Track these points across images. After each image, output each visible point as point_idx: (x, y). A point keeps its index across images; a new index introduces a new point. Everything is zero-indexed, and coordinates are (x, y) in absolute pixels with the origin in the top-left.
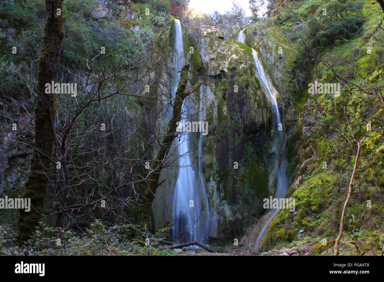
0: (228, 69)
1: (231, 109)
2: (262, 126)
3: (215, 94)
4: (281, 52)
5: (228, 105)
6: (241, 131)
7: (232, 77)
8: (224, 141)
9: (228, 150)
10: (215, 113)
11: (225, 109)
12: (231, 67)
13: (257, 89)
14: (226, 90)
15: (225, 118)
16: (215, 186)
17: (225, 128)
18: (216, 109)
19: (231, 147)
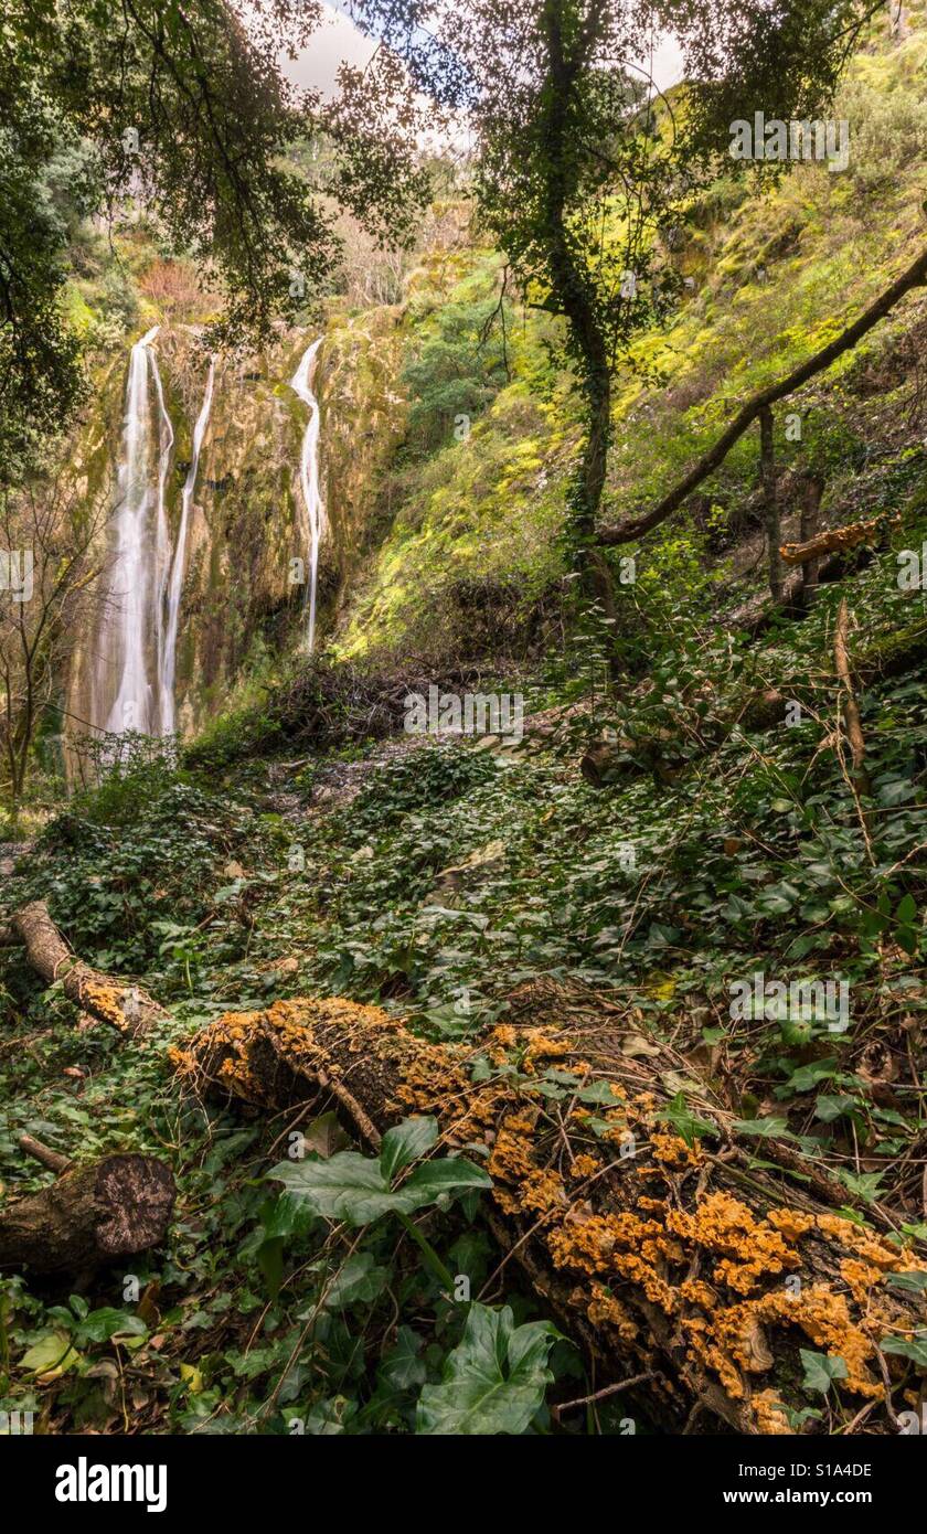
0: (242, 471)
1: (235, 560)
2: (283, 602)
3: (211, 526)
4: (375, 420)
5: (231, 551)
6: (246, 608)
7: (247, 490)
8: (215, 627)
9: (220, 646)
10: (206, 568)
11: (224, 559)
12: (247, 467)
13: (287, 523)
14: (231, 518)
15: (222, 581)
16: (192, 714)
17: (220, 600)
18: (207, 559)
19: (226, 639)
